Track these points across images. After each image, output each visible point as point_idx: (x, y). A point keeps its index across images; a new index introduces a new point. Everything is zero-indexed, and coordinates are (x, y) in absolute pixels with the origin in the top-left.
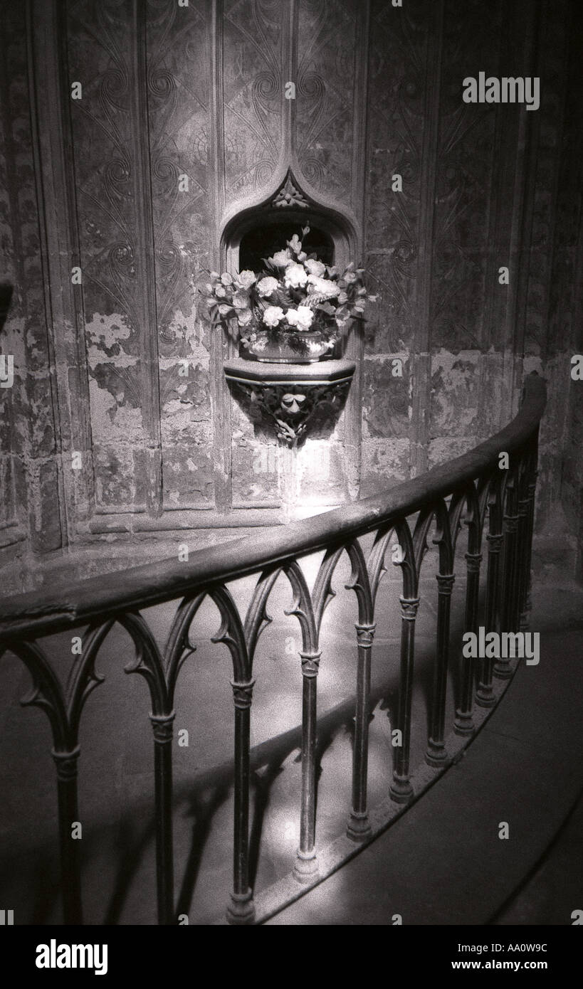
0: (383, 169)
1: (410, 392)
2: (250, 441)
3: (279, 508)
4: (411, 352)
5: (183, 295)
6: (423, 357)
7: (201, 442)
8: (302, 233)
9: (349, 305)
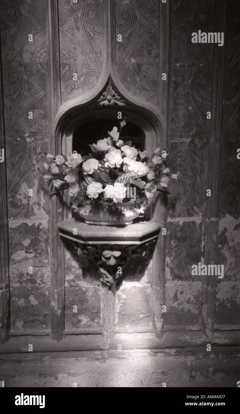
0: (182, 78)
1: (202, 246)
2: (79, 283)
3: (101, 334)
4: (203, 216)
5: (27, 171)
6: (213, 222)
7: (41, 282)
8: (120, 125)
9: (156, 181)
